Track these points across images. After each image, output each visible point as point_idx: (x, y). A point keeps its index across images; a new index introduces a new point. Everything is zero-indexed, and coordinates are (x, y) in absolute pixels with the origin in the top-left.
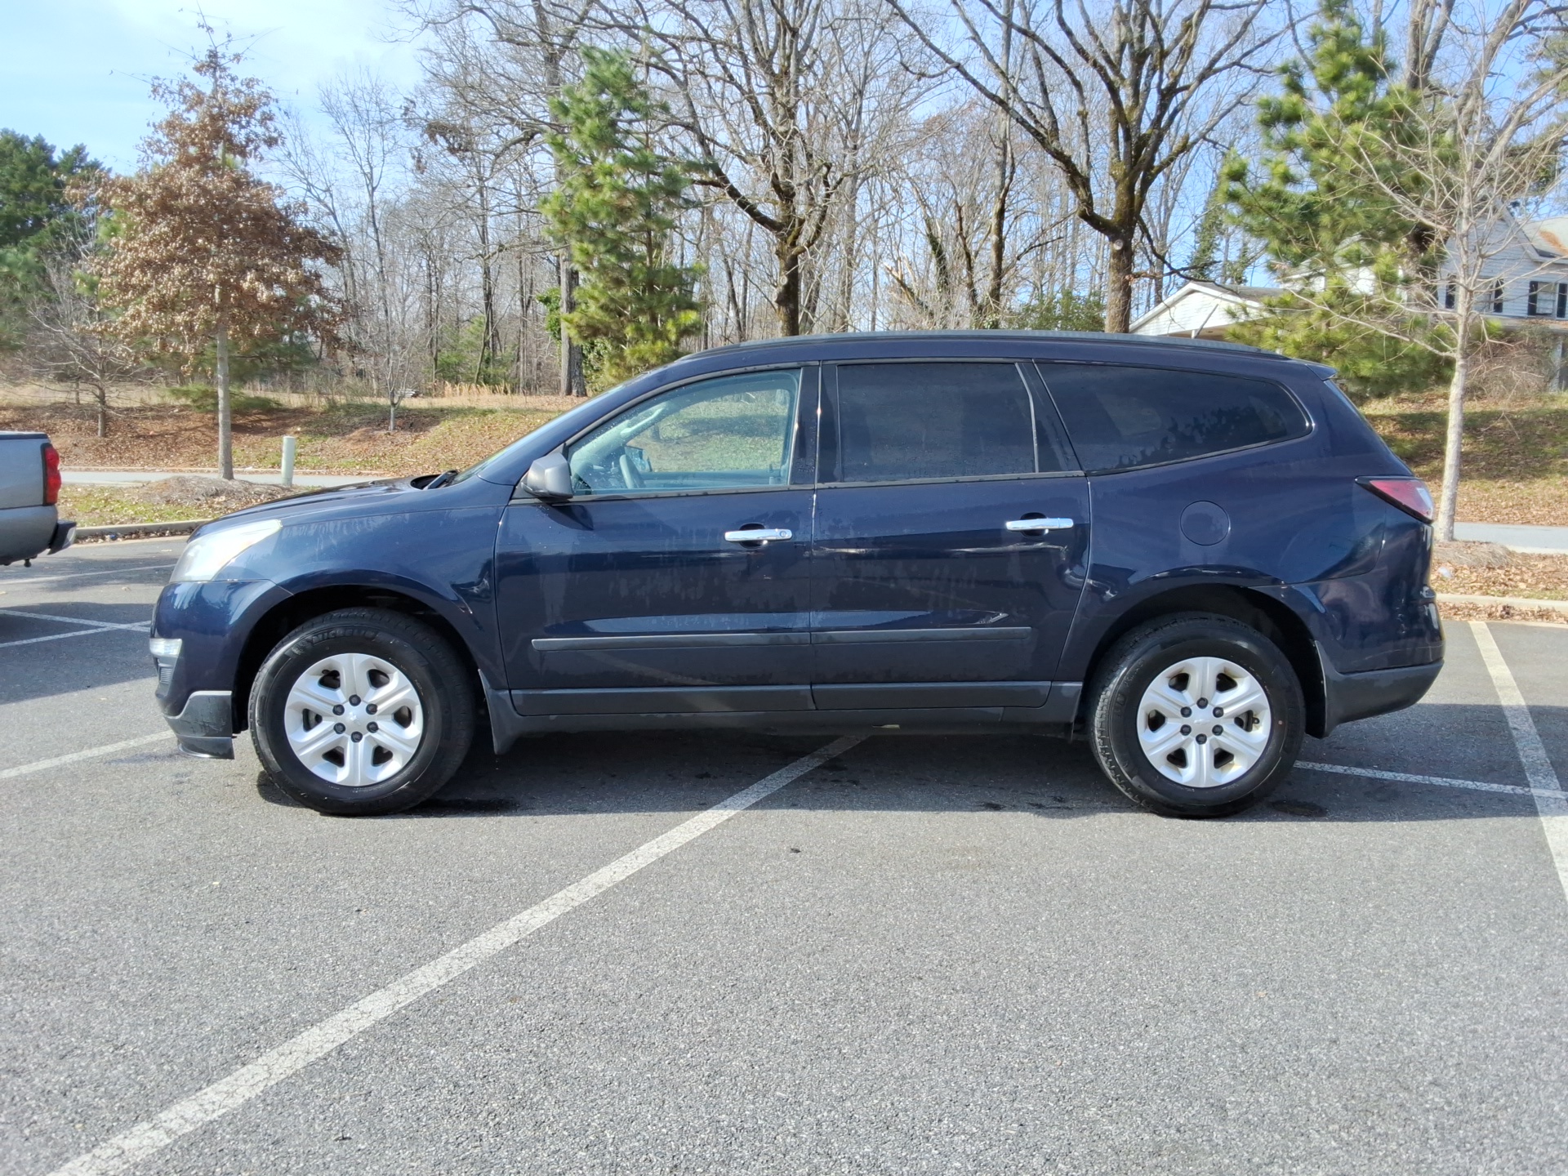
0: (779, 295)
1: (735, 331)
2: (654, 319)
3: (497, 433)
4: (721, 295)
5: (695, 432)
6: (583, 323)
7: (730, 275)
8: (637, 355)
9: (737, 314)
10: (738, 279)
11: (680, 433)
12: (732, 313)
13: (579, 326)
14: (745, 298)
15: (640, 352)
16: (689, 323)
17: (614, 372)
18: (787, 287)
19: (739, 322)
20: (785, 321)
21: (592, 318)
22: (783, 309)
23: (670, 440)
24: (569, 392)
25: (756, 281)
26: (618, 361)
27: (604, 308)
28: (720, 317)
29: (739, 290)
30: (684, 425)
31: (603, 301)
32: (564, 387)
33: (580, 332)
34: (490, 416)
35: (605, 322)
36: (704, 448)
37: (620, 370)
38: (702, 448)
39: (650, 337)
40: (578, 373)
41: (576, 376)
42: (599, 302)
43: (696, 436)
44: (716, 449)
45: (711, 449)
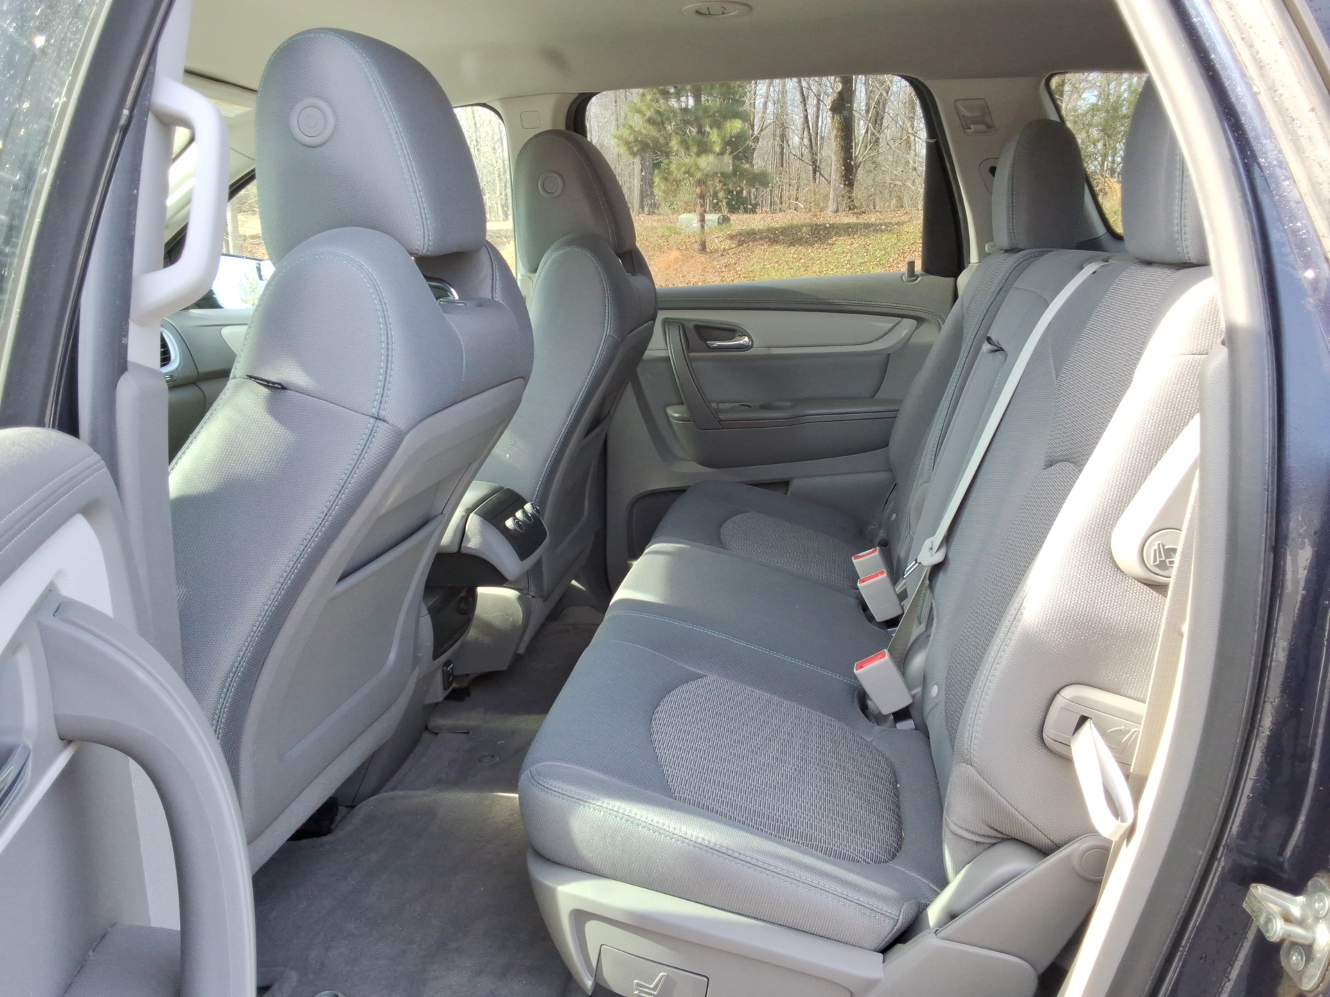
0: (834, 102)
2: (701, 131)
5: (740, 244)
6: (631, 139)
7: (803, 95)
8: (683, 169)
15: (685, 165)
16: (735, 132)
17: (663, 187)
18: (841, 94)
20: (838, 130)
21: (640, 133)
22: (837, 117)
23: (716, 251)
24: (640, 211)
26: (666, 176)
27: (650, 121)
30: (731, 237)
31: (648, 114)
32: (636, 206)
33: (630, 149)
35: (653, 137)
36: (748, 259)
37: (668, 184)
38: (746, 259)
39: (694, 149)
40: (649, 193)
41: (647, 195)
42: (644, 115)
43: (741, 247)
44: (760, 260)
45: (755, 260)
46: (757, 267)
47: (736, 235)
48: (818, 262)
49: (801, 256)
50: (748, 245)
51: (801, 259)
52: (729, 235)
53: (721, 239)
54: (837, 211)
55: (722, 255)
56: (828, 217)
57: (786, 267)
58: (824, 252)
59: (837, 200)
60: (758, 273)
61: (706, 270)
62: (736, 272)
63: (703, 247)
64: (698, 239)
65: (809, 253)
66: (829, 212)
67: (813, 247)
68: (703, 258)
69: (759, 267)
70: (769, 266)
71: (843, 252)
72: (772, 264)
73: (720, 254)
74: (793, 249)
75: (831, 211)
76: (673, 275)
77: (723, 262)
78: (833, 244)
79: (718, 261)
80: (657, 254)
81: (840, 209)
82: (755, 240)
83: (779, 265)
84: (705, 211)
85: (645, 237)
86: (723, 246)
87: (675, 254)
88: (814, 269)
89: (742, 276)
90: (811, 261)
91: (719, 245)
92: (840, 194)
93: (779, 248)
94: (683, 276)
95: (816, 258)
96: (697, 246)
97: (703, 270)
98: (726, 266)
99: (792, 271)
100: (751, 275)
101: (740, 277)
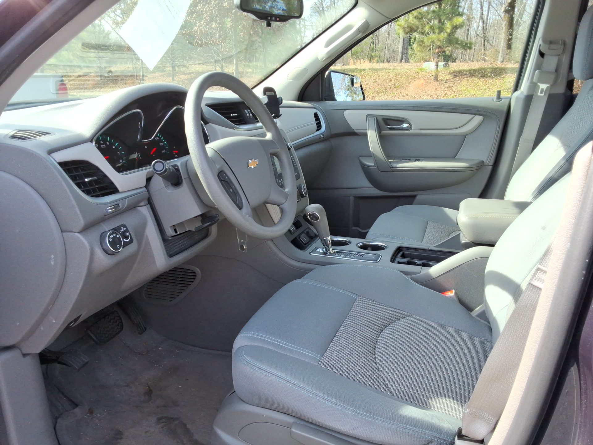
0: (506, 8)
1: (482, 32)
2: (441, 22)
3: (365, 79)
4: (477, 15)
5: (455, 77)
6: (406, 26)
7: (482, 6)
8: (430, 40)
9: (483, 23)
10: (485, 8)
11: (448, 77)
12: (481, 24)
13: (404, 28)
14: (488, 16)
15: (431, 38)
16: (458, 22)
18: (509, 4)
19: (484, 27)
20: (507, 21)
21: (410, 23)
22: (507, 15)
23: (442, 80)
24: (401, 61)
25: (494, 6)
26: (421, 43)
27: (416, 17)
28: (475, 26)
29: (485, 13)
30: (450, 73)
32: (399, 59)
33: (404, 31)
34: (363, 72)
35: (416, 25)
36: (459, 84)
37: (421, 48)
38: (458, 84)
39: (437, 31)
40: (406, 52)
41: (405, 53)
42: (414, 15)
43: (455, 79)
44: (465, 85)
45: (462, 85)
46: (464, 88)
47: (453, 72)
48: (496, 86)
49: (487, 83)
50: (459, 78)
51: (487, 84)
52: (449, 72)
53: (445, 74)
54: (503, 62)
55: (446, 82)
56: (499, 64)
57: (479, 88)
58: (499, 81)
59: (503, 56)
60: (464, 91)
61: (437, 89)
62: (452, 91)
63: (436, 79)
64: (434, 74)
65: (491, 82)
66: (499, 62)
67: (493, 79)
68: (436, 83)
69: (464, 89)
70: (470, 88)
71: (509, 82)
72: (471, 87)
73: (444, 82)
74: (482, 80)
75: (500, 62)
76: (420, 92)
77: (446, 85)
78: (504, 78)
79: (443, 85)
80: (413, 81)
81: (504, 61)
82: (462, 75)
83: (475, 88)
84: (439, 61)
85: (407, 73)
86: (446, 78)
87: (422, 81)
88: (493, 90)
89: (455, 92)
90: (492, 86)
91: (444, 77)
92: (505, 53)
93: (475, 79)
94: (426, 92)
95: (495, 84)
96: (432, 78)
97: (436, 90)
98: (447, 87)
99: (482, 90)
100: (460, 92)
101: (454, 93)
